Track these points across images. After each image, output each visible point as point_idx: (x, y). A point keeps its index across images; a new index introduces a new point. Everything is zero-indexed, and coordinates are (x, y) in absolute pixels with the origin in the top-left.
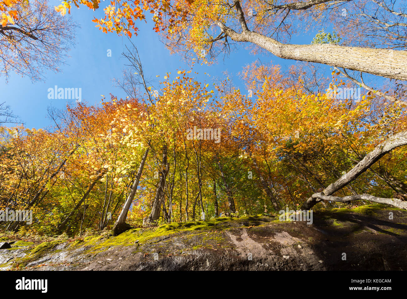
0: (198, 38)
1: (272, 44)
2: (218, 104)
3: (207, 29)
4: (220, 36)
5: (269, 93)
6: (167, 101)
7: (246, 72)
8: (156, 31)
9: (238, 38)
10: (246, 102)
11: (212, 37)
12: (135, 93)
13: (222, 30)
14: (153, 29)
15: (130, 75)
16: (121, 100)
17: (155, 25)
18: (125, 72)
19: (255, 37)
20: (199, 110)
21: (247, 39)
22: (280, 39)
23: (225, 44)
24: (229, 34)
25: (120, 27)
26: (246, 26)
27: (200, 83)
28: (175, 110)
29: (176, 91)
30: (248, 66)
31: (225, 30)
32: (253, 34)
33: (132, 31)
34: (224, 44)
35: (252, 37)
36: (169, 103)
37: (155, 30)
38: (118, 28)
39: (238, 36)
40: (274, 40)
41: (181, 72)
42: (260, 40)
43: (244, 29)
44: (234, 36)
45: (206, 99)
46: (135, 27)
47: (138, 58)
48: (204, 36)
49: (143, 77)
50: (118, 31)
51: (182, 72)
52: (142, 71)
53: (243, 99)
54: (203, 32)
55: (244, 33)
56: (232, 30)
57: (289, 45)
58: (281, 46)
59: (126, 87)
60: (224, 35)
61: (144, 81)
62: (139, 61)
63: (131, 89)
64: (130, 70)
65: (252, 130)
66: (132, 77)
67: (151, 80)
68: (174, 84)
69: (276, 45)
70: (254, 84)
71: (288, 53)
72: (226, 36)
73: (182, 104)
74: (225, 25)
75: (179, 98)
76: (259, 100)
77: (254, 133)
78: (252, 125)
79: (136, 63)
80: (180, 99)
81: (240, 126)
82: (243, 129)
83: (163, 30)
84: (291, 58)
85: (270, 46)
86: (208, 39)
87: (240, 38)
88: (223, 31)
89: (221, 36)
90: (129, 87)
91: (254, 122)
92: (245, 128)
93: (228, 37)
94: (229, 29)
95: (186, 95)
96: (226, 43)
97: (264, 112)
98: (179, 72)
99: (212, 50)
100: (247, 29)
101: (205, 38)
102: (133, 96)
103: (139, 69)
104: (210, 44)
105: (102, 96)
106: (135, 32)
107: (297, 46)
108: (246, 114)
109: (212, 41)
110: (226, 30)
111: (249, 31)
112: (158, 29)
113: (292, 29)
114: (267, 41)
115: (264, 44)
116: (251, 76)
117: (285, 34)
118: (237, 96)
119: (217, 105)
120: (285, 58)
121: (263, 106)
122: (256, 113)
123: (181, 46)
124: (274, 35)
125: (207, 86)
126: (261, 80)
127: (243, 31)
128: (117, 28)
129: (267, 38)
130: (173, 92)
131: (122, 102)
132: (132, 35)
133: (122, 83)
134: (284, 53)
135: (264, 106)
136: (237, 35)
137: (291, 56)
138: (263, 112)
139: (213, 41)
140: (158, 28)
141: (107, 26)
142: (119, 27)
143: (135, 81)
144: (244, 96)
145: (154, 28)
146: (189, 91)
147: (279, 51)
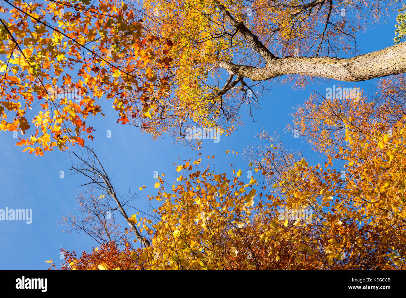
0: (193, 98)
1: (329, 66)
2: (274, 201)
3: (205, 80)
4: (230, 81)
5: (365, 146)
6: (173, 231)
7: (300, 120)
8: (123, 123)
9: (262, 76)
10: (327, 178)
11: (217, 88)
12: (106, 230)
13: (231, 73)
14: (118, 122)
15: (91, 200)
16: (85, 255)
17: (120, 115)
18: (82, 198)
19: (292, 64)
20: (240, 226)
21: (280, 72)
22: (336, 47)
23: (244, 90)
24: (245, 74)
25: (63, 137)
26: (269, 53)
27: (225, 174)
28: (193, 244)
29: (184, 203)
30: (300, 110)
31: (235, 70)
32: (286, 60)
33: (84, 135)
34: (242, 90)
35: (287, 66)
36: (176, 233)
37: (120, 122)
38: (60, 140)
39: (262, 72)
40: (328, 58)
41: (182, 166)
42: (304, 65)
43: (267, 58)
44: (256, 74)
45: (248, 200)
46: (87, 127)
47: (98, 167)
48: (203, 91)
49: (115, 196)
50: (60, 145)
51: (184, 166)
52: (111, 187)
53: (317, 174)
54: (200, 86)
55: (270, 65)
56: (247, 67)
57: (360, 57)
58: (346, 64)
59: (88, 227)
60: (236, 78)
61: (119, 203)
62: (101, 170)
63: (98, 227)
64: (89, 192)
65: (367, 231)
66: (95, 203)
67: (130, 197)
68: (175, 191)
69: (336, 65)
70: (325, 136)
71: (365, 71)
72: (241, 78)
73: (203, 225)
74: (232, 64)
75: (194, 217)
76: (350, 164)
77: (375, 236)
78: (360, 219)
79: (97, 175)
80: (196, 218)
81: (338, 231)
82: (345, 234)
83: (134, 116)
84: (375, 77)
85: (325, 69)
86: (213, 94)
87: (267, 74)
88: (233, 73)
89: (233, 81)
90: (93, 223)
91: (363, 212)
92: (351, 232)
93: (244, 79)
94: (242, 68)
95: (205, 206)
96: (245, 87)
97: (374, 185)
98: (179, 169)
99: (224, 107)
100: (273, 57)
101: (206, 94)
102: (105, 237)
103: (105, 185)
104: (218, 100)
105: (49, 262)
106: (89, 135)
107: (374, 55)
108: (337, 201)
109: (219, 95)
110: (238, 69)
111: (278, 58)
112: (125, 119)
113: (350, 26)
114: (315, 63)
115: (313, 70)
116: (314, 124)
117: (342, 38)
118: (304, 172)
119: (271, 202)
120: (363, 79)
121: (365, 174)
122: (358, 193)
123: (169, 120)
124: (323, 46)
125: (238, 175)
126: (336, 125)
127: (267, 63)
128: (58, 141)
129: (315, 60)
130: (179, 206)
131: (86, 259)
132: (84, 142)
133: (80, 220)
134: (357, 73)
135: (367, 172)
136: (260, 70)
137: (373, 74)
138: (370, 186)
139: (221, 93)
140: (124, 117)
141: (41, 145)
142: (62, 139)
143: (102, 208)
144: (317, 167)
145: (119, 120)
146: (208, 197)
147: (346, 72)
